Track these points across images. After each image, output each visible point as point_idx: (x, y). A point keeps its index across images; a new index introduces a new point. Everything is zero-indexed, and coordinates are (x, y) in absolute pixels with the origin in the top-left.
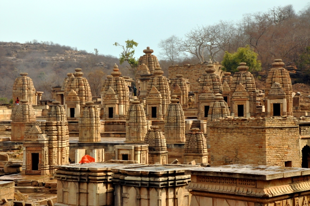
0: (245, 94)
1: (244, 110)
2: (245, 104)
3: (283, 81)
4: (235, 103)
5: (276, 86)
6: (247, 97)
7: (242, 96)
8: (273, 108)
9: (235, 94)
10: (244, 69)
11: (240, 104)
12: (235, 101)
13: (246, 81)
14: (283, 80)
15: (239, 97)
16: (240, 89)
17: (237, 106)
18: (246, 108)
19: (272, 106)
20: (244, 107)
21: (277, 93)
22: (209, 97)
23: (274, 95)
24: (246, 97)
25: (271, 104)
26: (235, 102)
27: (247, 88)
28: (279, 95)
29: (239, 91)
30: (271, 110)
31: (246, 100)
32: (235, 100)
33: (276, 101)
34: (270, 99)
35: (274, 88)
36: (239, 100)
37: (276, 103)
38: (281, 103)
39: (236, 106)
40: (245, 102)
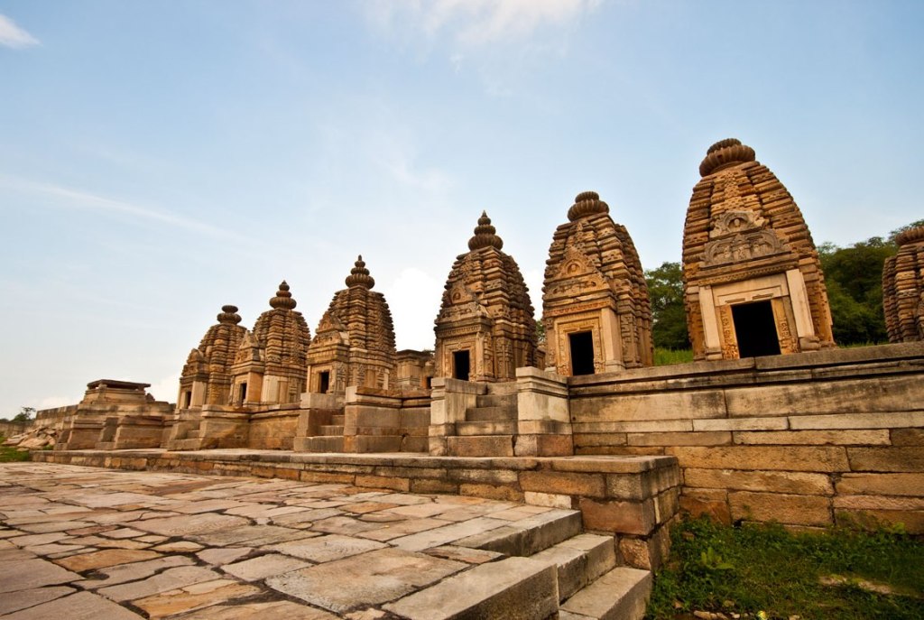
0: (594, 284)
1: (596, 351)
2: (596, 327)
3: (765, 206)
4: (556, 326)
5: (737, 222)
6: (603, 295)
7: (582, 295)
8: (732, 327)
9: (555, 292)
10: (590, 210)
11: (578, 329)
12: (555, 317)
13: (599, 243)
14: (764, 201)
15: (572, 301)
16: (573, 267)
17: (564, 337)
18: (601, 342)
19: (729, 315)
20: (595, 338)
21: (748, 252)
22: (464, 316)
23: (731, 264)
24: (597, 296)
25: (719, 310)
26: (557, 321)
27: (604, 265)
28: (755, 259)
29: (568, 276)
30: (726, 334)
31: (600, 310)
32: (554, 314)
33: (748, 292)
34: (713, 286)
35: (725, 233)
36: (570, 311)
37: (748, 298)
38: (777, 293)
39: (560, 339)
40: (597, 315)
